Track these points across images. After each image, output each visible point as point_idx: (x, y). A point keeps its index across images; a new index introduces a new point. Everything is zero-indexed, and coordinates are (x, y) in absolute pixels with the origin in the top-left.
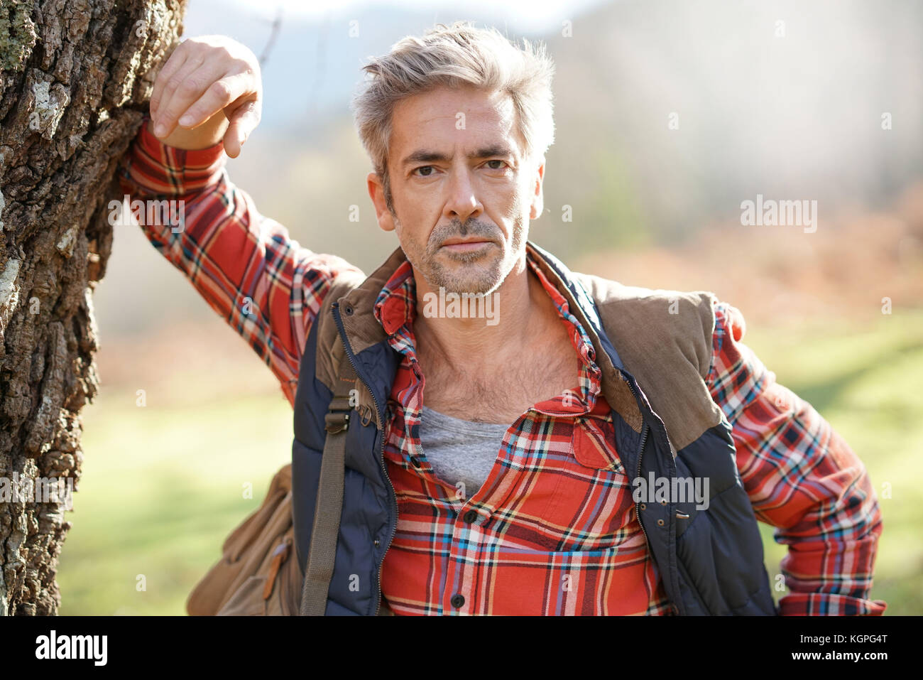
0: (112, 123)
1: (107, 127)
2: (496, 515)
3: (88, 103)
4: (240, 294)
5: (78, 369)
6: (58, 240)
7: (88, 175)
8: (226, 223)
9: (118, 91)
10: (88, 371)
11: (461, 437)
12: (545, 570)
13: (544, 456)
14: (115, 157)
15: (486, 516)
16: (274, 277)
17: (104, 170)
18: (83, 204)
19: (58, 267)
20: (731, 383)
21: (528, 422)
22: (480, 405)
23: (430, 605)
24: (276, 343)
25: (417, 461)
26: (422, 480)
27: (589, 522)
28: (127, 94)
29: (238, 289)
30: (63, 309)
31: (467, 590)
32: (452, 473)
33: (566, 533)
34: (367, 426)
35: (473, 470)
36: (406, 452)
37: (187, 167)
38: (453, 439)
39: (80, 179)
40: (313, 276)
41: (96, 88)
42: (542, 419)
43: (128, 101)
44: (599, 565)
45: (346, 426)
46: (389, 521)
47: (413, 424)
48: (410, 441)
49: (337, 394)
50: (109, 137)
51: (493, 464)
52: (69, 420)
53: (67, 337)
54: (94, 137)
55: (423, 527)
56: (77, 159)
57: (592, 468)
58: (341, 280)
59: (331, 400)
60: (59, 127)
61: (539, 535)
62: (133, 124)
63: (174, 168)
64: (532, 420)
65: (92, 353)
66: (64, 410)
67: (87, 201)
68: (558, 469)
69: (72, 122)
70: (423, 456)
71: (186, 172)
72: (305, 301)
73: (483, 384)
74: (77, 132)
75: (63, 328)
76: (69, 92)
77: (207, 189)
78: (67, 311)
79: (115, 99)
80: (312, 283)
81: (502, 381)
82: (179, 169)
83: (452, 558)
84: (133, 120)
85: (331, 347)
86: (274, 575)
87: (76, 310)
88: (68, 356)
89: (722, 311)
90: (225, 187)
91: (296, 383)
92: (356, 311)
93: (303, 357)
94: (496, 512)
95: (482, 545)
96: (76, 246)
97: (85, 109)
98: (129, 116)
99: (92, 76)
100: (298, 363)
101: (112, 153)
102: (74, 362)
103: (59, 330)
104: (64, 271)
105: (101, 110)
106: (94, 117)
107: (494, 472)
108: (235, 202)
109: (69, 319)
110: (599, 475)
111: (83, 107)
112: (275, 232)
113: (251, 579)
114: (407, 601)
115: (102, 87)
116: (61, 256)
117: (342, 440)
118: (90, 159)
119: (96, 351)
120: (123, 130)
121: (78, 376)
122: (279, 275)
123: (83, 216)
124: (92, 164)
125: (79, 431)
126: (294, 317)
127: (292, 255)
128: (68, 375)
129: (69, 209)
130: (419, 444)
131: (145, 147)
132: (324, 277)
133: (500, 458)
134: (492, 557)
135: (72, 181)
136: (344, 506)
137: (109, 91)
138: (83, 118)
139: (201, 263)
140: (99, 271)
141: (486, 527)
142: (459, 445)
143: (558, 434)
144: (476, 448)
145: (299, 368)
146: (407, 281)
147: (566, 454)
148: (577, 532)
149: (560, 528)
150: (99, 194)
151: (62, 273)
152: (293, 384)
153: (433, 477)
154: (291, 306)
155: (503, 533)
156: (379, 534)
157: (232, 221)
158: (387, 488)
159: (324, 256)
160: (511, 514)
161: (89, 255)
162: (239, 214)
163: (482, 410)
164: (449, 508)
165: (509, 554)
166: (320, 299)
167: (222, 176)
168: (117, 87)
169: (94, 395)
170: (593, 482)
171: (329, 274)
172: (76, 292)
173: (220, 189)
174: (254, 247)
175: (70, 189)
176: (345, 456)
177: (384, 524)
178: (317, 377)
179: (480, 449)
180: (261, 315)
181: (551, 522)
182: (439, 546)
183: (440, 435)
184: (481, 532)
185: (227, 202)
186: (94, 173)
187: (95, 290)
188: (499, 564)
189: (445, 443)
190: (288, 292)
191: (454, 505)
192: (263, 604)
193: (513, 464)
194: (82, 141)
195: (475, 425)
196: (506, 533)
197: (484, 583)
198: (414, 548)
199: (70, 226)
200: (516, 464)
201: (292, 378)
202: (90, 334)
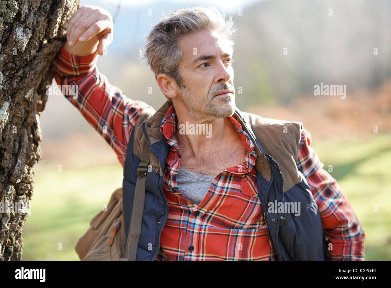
0: (49, 45)
1: (46, 47)
2: (207, 213)
3: (39, 37)
4: (101, 118)
5: (33, 148)
6: (25, 94)
7: (38, 67)
8: (96, 88)
9: (52, 32)
10: (37, 149)
11: (194, 180)
12: (227, 236)
13: (229, 190)
14: (50, 60)
15: (203, 213)
16: (116, 110)
17: (45, 65)
18: (36, 79)
19: (25, 105)
20: (305, 164)
21: (223, 176)
22: (203, 167)
23: (179, 250)
24: (116, 138)
25: (175, 190)
26: (177, 198)
27: (246, 218)
28: (55, 33)
29: (100, 115)
30: (27, 123)
31: (195, 244)
32: (190, 195)
33: (236, 223)
34: (156, 175)
35: (199, 194)
36: (170, 186)
37: (81, 63)
38: (191, 181)
39: (35, 69)
40: (132, 110)
41: (42, 30)
42: (229, 175)
43: (56, 37)
44: (250, 235)
45: (146, 173)
46: (164, 214)
47: (174, 175)
48: (172, 181)
49: (142, 160)
50: (47, 51)
51: (207, 192)
52: (29, 170)
53: (28, 135)
54: (41, 51)
55: (177, 217)
56: (34, 60)
57: (248, 196)
58: (144, 112)
59: (140, 162)
60: (27, 47)
61: (225, 223)
62: (58, 46)
63: (75, 64)
64: (225, 175)
65: (38, 142)
66: (26, 165)
67: (38, 78)
68: (234, 196)
69: (32, 45)
70: (178, 188)
71: (81, 66)
72: (129, 121)
73: (204, 158)
74: (34, 49)
75: (27, 131)
76: (31, 32)
77: (89, 73)
78: (28, 124)
79: (50, 36)
80: (132, 113)
81: (212, 157)
82: (77, 64)
83: (188, 231)
84: (58, 44)
85: (140, 140)
86: (114, 235)
87: (32, 124)
88: (28, 143)
89: (304, 133)
90: (96, 73)
91: (125, 155)
92: (152, 126)
93: (128, 144)
94: (208, 212)
95: (201, 225)
96: (33, 97)
97: (38, 39)
98: (56, 43)
99: (41, 25)
100: (126, 147)
101: (49, 58)
102: (31, 145)
103: (25, 132)
104: (27, 107)
105: (44, 40)
106: (41, 42)
107: (207, 195)
108: (100, 79)
109: (29, 128)
110: (251, 199)
111: (37, 39)
112: (116, 92)
113: (104, 237)
114: (170, 248)
115: (45, 30)
116: (26, 101)
117: (144, 180)
118: (39, 61)
119: (40, 141)
120: (53, 48)
121: (32, 151)
122: (118, 110)
123: (36, 84)
124: (40, 62)
125: (33, 174)
126: (124, 128)
127: (123, 101)
128: (28, 151)
129: (30, 81)
130: (176, 183)
131: (63, 56)
132: (137, 111)
133: (210, 190)
134: (205, 230)
135: (32, 69)
136: (145, 207)
137: (48, 32)
138: (37, 43)
139: (85, 104)
140: (42, 108)
141: (203, 218)
142: (193, 183)
143: (235, 181)
144: (200, 185)
145: (126, 149)
146: (173, 115)
147: (237, 190)
148: (241, 222)
149: (234, 220)
150: (43, 75)
151: (27, 108)
152: (123, 156)
153: (182, 197)
154: (123, 123)
155: (210, 221)
156: (160, 220)
157: (98, 87)
158: (164, 201)
159: (137, 102)
160: (214, 213)
161: (38, 101)
162: (102, 84)
163: (203, 169)
164: (188, 210)
165: (212, 229)
166: (136, 120)
167: (95, 68)
168: (51, 30)
169: (39, 160)
170: (248, 202)
171: (139, 110)
172: (32, 116)
173: (94, 73)
174: (107, 98)
175: (31, 72)
176: (145, 186)
177: (162, 215)
178: (134, 153)
179: (202, 185)
180: (110, 126)
181: (230, 217)
182: (183, 225)
183: (185, 179)
184: (201, 220)
185: (97, 79)
186: (41, 66)
187: (41, 116)
188: (208, 233)
189: (187, 182)
190: (122, 117)
191: (190, 208)
192: (109, 247)
193: (216, 192)
194: (36, 53)
195: (201, 175)
196: (211, 221)
197: (202, 241)
198: (173, 226)
199: (30, 88)
200: (217, 193)
201: (122, 153)
202: (38, 134)
